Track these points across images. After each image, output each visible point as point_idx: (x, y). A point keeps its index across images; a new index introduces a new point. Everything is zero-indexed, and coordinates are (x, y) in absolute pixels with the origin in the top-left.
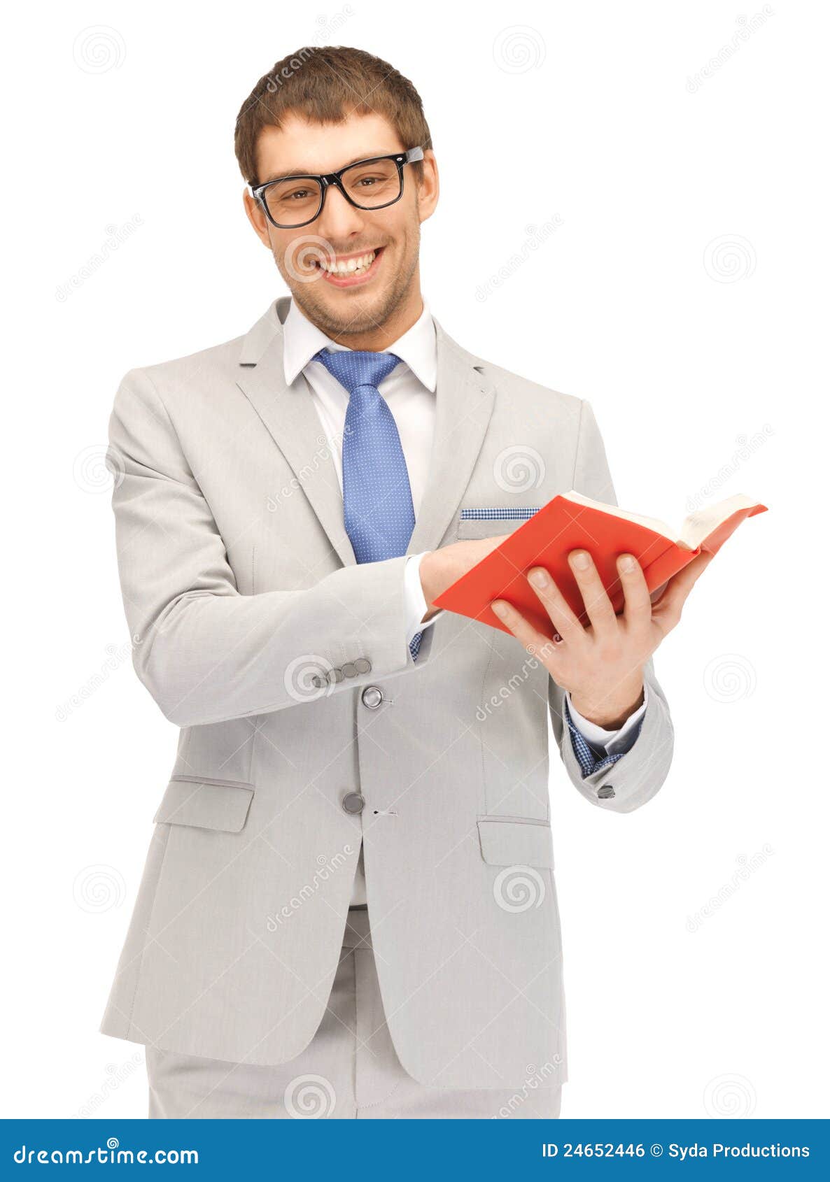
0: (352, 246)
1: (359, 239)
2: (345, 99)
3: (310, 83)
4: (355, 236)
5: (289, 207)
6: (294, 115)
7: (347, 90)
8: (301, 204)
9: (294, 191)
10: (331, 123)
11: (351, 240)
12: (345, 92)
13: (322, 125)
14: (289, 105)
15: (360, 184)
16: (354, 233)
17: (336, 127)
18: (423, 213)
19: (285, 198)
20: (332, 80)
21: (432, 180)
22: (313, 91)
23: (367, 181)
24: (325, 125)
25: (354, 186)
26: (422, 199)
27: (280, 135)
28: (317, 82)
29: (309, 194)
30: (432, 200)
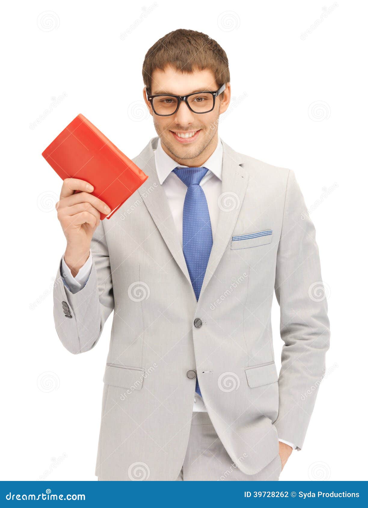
0: (188, 128)
1: (191, 126)
2: (194, 63)
3: (180, 53)
4: (190, 124)
5: (163, 106)
6: (171, 66)
7: (195, 59)
8: (168, 106)
9: (166, 99)
10: (187, 73)
11: (188, 126)
12: (194, 60)
13: (182, 73)
14: (169, 61)
15: (195, 100)
16: (189, 123)
17: (188, 75)
18: (221, 110)
19: (162, 101)
20: (190, 53)
21: (228, 95)
22: (180, 57)
23: (199, 99)
24: (183, 73)
25: (193, 101)
26: (222, 104)
27: (163, 74)
28: (183, 53)
29: (172, 101)
30: (227, 104)
